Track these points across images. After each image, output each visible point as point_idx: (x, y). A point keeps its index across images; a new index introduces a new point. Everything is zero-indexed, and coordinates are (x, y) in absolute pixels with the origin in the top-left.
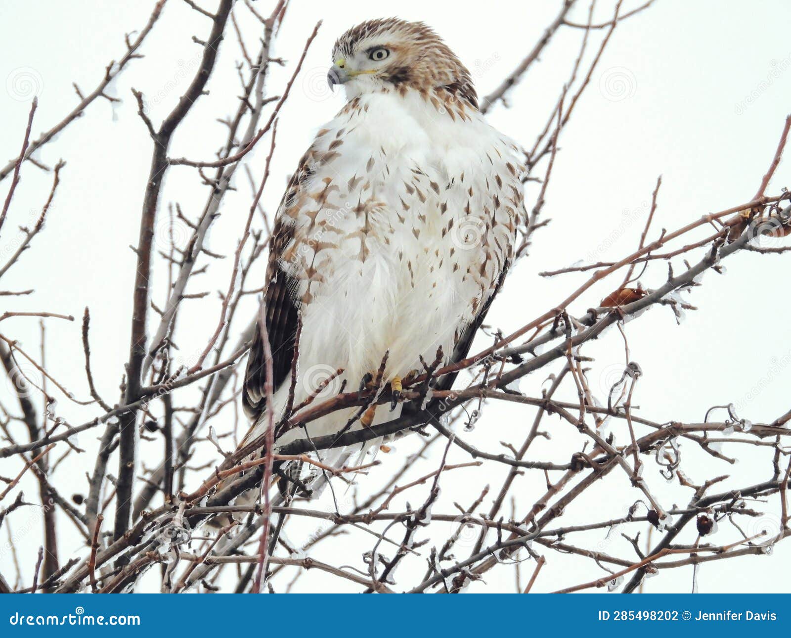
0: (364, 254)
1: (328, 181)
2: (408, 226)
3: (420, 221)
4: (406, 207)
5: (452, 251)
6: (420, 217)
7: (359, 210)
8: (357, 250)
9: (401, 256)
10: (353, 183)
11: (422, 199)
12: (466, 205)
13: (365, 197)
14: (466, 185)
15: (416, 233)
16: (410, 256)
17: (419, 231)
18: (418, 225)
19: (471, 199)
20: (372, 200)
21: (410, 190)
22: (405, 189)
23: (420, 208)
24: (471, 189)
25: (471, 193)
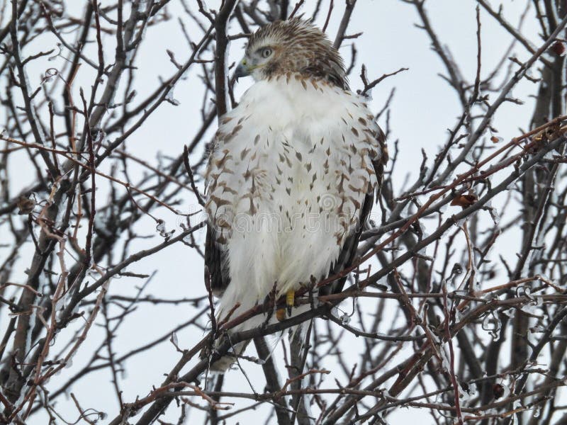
0: (253, 211)
1: (226, 152)
2: (283, 187)
3: (289, 183)
4: (280, 172)
5: (319, 198)
6: (289, 179)
7: (247, 176)
8: (248, 207)
9: (281, 208)
10: (244, 154)
11: (290, 165)
12: (325, 162)
13: (252, 165)
14: (325, 147)
15: (288, 191)
16: (287, 208)
17: (290, 189)
18: (289, 185)
19: (329, 158)
20: (257, 168)
21: (282, 160)
22: (279, 158)
23: (288, 172)
24: (329, 149)
25: (328, 152)
